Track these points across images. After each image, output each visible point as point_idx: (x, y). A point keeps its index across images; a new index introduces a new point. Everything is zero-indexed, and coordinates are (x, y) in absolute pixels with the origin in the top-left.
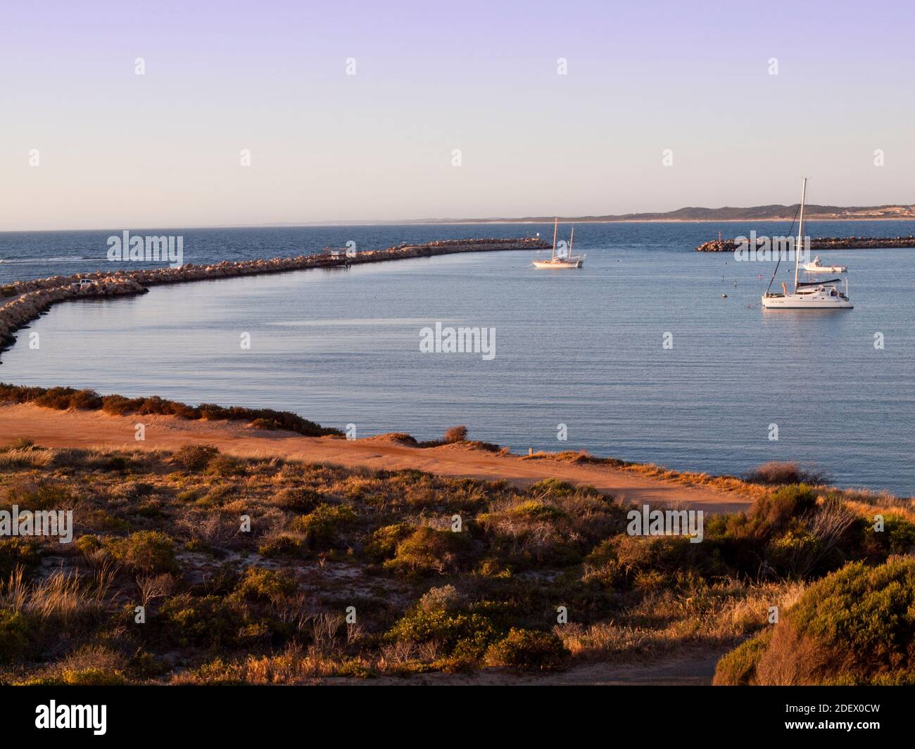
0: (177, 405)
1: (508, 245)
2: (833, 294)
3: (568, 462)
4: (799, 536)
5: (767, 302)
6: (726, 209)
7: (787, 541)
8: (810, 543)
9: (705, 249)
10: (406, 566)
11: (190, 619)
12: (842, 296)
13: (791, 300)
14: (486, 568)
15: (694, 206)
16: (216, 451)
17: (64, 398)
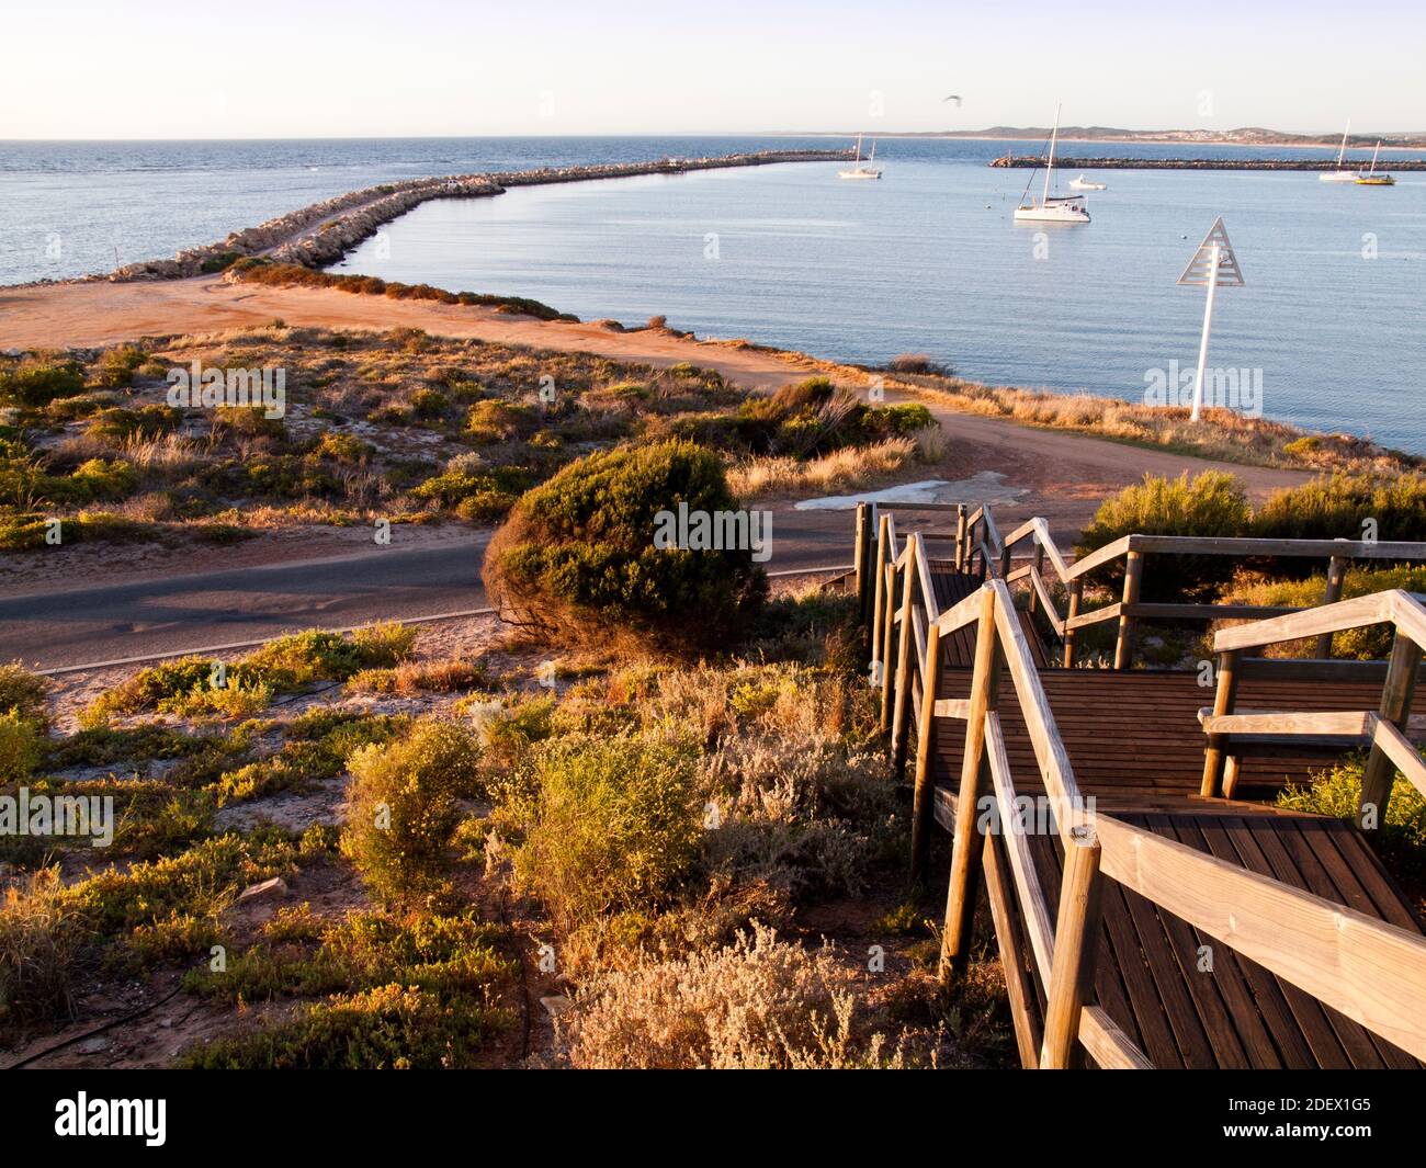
0: (440, 291)
1: (828, 157)
2: (1074, 209)
3: (731, 349)
4: (805, 419)
5: (1019, 214)
6: (1032, 129)
7: (794, 423)
8: (813, 426)
9: (995, 165)
10: (476, 434)
11: (262, 474)
12: (1083, 211)
13: (1039, 213)
14: (538, 438)
15: (1004, 126)
16: (422, 332)
17: (356, 283)
